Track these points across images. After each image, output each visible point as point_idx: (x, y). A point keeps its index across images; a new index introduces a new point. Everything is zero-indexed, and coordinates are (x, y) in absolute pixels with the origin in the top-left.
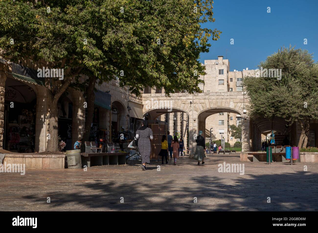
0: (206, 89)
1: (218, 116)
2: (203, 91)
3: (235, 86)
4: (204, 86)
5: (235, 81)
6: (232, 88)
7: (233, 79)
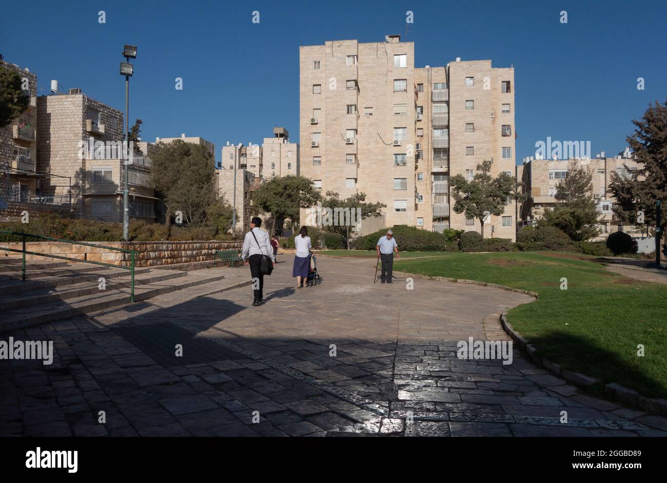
0: (364, 103)
1: (393, 169)
2: (356, 106)
3: (430, 102)
4: (358, 95)
5: (430, 89)
6: (422, 107)
7: (425, 85)
